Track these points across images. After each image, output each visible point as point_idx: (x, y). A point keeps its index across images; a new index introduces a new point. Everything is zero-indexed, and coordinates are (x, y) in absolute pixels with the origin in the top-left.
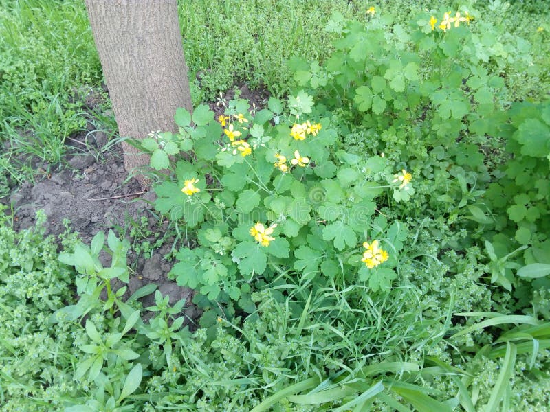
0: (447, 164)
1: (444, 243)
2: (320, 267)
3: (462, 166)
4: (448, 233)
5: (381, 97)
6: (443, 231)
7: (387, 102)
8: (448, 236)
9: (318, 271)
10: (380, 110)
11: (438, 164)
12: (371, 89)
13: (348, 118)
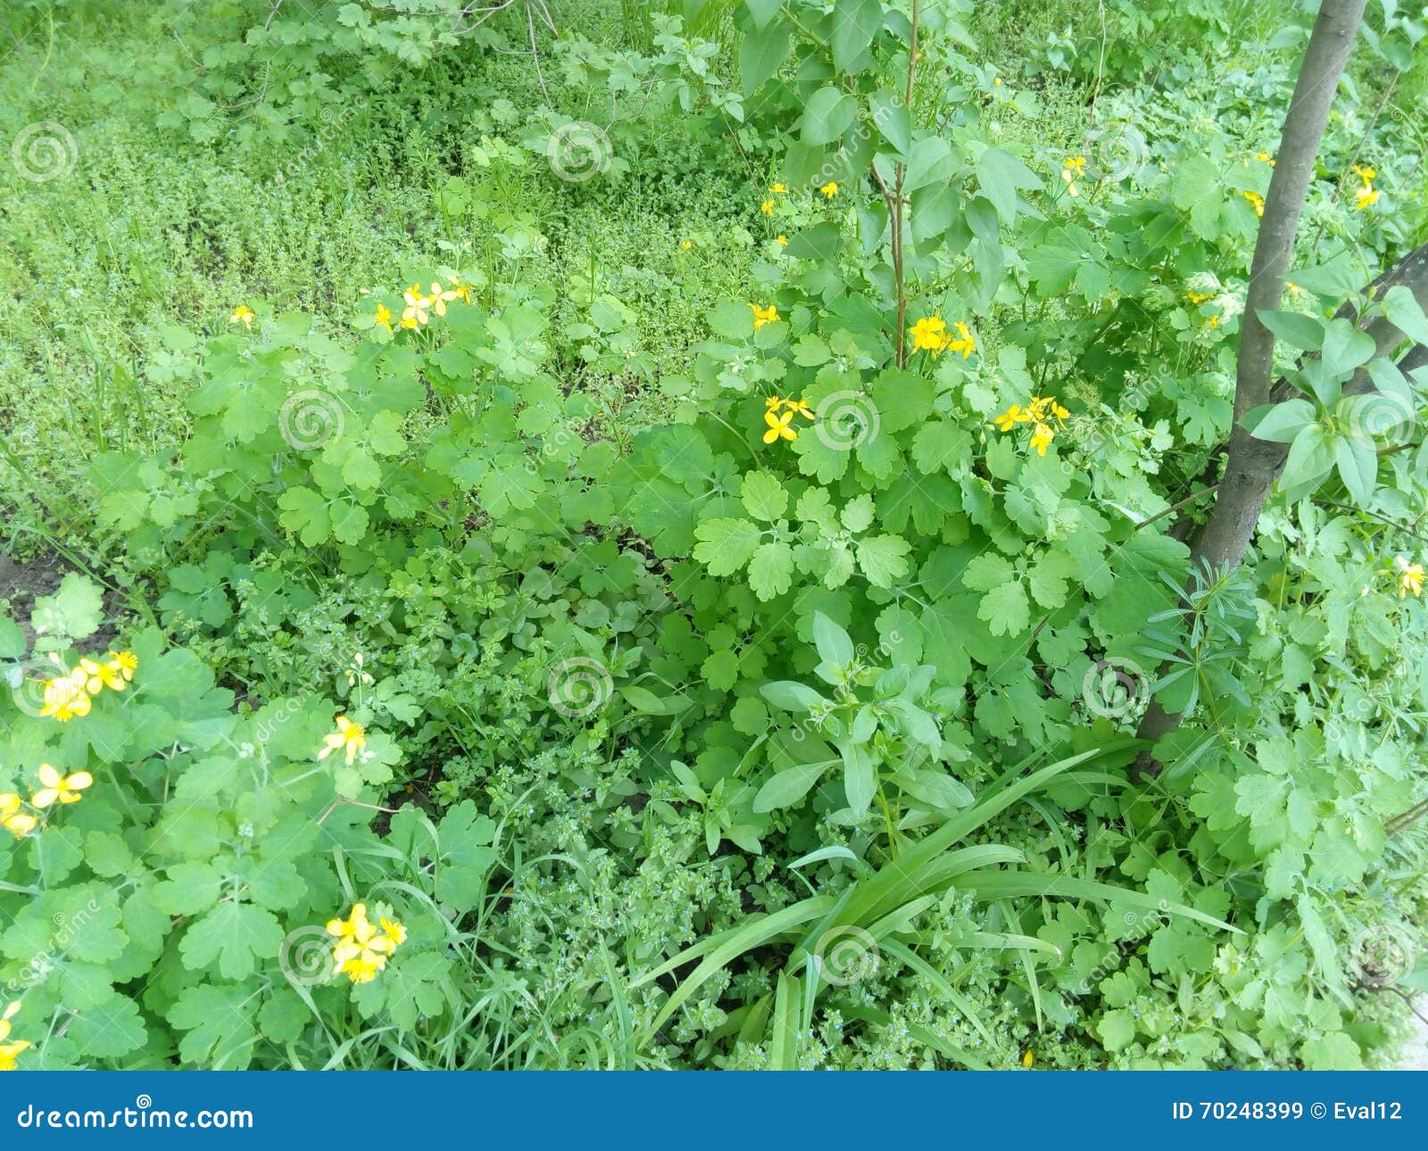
0: (564, 604)
1: (600, 798)
2: (257, 1026)
3: (600, 597)
4: (605, 769)
5: (349, 502)
6: (589, 771)
7: (368, 508)
8: (605, 775)
9: (255, 1039)
10: (355, 533)
11: (543, 610)
12: (316, 488)
13: (298, 568)
